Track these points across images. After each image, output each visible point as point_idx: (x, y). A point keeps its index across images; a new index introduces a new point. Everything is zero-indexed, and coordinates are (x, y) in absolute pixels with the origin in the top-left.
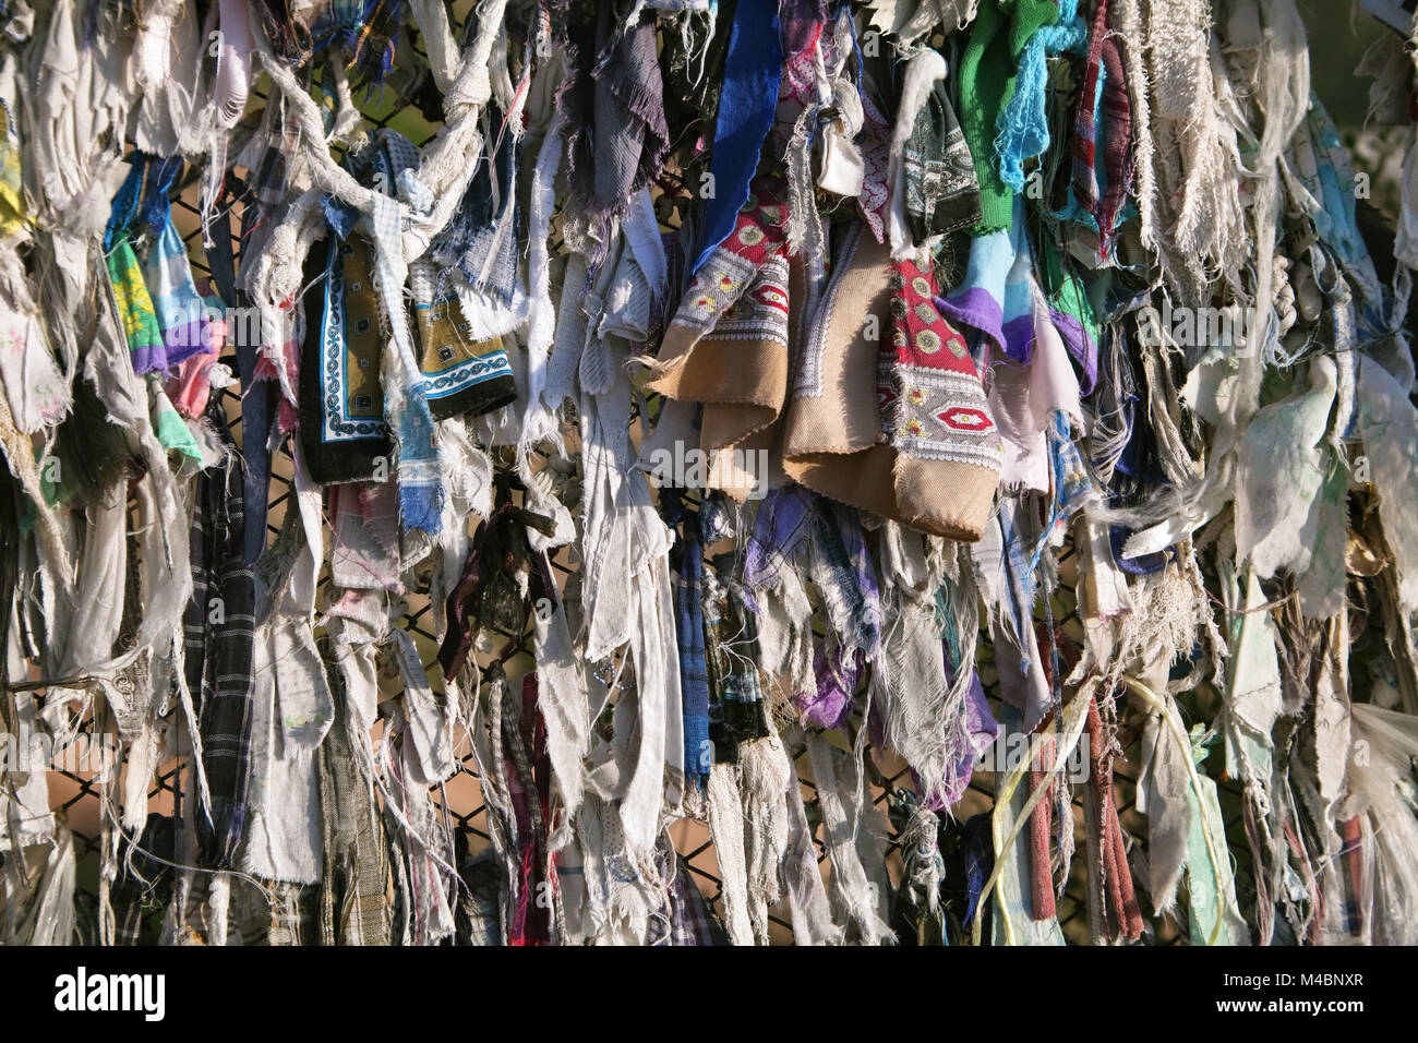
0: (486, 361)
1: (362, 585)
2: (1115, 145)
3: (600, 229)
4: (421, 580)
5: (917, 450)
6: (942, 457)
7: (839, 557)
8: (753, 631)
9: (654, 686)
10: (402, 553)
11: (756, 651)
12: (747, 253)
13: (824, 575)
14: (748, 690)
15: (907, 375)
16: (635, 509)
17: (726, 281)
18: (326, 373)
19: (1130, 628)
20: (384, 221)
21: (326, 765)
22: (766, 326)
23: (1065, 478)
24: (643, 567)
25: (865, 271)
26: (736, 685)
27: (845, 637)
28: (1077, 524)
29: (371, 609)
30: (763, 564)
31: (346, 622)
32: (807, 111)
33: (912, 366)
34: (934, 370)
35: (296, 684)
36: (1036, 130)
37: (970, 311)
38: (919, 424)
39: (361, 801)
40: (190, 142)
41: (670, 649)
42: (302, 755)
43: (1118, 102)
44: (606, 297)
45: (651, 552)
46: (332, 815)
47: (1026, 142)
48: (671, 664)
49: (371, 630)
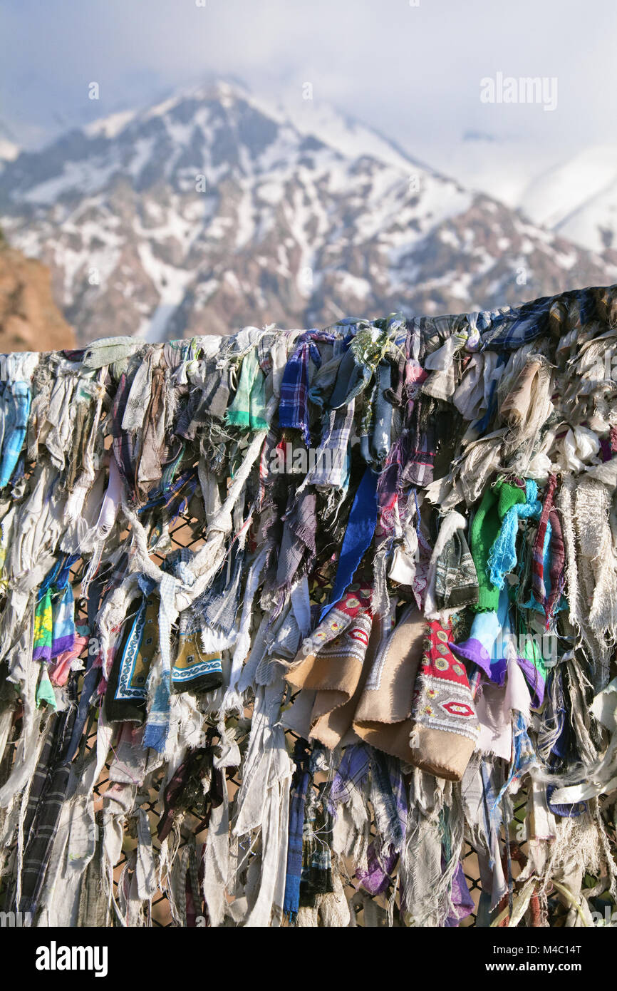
0: (209, 664)
1: (123, 781)
2: (555, 568)
3: (279, 599)
4: (155, 780)
5: (428, 723)
6: (441, 729)
7: (386, 788)
8: (330, 826)
9: (272, 855)
10: (147, 765)
11: (330, 838)
12: (348, 611)
13: (377, 797)
14: (323, 862)
15: (427, 681)
16: (275, 750)
17: (335, 625)
18: (124, 663)
19: (556, 848)
20: (167, 587)
21: (86, 883)
22: (352, 649)
23: (522, 754)
24: (275, 783)
25: (411, 625)
26: (318, 858)
27: (385, 835)
28: (527, 782)
29: (127, 795)
30: (342, 787)
31: (111, 801)
32: (387, 539)
33: (431, 676)
34: (443, 680)
35: (79, 835)
36: (510, 555)
37: (466, 650)
38: (431, 709)
39: (102, 908)
40: (84, 547)
41: (284, 833)
42: (75, 876)
43: (557, 545)
44: (277, 634)
45: (280, 774)
46: (83, 914)
47: (504, 563)
48: (283, 842)
49: (124, 808)
